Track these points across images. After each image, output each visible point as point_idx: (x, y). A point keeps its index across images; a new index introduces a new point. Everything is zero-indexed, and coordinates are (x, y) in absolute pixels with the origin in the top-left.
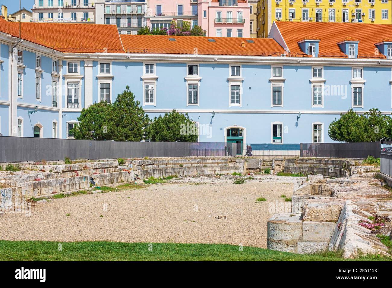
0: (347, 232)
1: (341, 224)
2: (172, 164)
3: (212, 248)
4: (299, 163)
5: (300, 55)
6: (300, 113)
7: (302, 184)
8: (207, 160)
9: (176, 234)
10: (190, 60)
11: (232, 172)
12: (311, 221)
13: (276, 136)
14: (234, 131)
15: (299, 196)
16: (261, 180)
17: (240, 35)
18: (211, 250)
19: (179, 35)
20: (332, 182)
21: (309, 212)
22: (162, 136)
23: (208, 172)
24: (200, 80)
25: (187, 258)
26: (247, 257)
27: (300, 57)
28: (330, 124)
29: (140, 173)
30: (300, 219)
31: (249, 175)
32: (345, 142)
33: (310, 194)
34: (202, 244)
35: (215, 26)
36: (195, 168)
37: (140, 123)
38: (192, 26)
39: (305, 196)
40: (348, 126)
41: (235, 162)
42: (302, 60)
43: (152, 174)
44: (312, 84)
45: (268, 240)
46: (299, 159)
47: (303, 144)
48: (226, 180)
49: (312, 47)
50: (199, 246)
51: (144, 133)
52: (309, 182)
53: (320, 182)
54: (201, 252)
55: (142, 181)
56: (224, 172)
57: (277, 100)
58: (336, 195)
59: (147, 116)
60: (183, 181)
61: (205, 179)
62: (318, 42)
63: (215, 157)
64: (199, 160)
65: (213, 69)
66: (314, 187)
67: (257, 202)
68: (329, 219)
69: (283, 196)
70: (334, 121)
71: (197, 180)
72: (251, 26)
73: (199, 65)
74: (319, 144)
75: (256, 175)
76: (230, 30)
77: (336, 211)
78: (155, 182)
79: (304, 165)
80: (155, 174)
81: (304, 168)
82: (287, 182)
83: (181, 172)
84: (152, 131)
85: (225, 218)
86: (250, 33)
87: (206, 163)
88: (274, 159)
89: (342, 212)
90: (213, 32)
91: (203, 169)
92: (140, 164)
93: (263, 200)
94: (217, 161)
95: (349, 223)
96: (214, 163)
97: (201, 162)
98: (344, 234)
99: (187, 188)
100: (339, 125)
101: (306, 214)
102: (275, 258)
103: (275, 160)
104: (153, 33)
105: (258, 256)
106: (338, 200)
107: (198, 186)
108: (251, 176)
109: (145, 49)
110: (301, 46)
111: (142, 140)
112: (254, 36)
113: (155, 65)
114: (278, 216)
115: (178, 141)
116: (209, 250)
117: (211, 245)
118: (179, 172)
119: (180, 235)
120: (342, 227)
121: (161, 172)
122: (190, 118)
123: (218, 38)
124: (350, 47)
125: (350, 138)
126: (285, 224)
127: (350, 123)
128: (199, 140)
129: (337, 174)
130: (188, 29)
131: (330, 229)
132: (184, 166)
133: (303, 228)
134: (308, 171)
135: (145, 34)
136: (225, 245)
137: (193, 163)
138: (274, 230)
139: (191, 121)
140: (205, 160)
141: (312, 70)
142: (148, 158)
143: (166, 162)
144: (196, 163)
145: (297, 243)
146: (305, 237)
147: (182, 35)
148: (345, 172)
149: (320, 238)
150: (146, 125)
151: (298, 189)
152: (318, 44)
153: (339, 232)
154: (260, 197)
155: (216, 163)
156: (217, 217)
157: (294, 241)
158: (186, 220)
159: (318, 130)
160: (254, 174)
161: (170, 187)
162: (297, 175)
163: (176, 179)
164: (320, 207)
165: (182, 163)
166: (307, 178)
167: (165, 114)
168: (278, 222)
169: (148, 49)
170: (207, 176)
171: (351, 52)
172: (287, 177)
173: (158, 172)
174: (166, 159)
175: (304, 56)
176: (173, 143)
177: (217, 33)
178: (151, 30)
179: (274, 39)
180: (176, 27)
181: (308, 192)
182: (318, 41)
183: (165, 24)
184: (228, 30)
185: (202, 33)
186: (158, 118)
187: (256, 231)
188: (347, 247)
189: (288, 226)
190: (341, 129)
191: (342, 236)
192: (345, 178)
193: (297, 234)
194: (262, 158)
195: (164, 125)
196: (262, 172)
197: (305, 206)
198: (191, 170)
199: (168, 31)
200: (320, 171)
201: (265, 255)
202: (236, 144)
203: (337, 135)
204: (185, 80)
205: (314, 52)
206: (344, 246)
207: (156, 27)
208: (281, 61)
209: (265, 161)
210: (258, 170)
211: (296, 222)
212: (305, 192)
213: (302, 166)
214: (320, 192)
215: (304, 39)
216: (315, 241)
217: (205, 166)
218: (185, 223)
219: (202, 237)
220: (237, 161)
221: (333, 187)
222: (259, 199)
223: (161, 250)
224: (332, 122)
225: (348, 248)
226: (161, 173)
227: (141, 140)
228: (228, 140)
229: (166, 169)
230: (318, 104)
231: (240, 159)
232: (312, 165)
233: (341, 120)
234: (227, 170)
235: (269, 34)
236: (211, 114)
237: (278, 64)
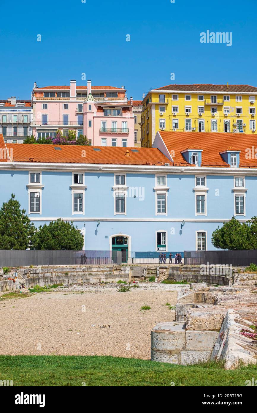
0: (229, 342)
1: (223, 334)
2: (58, 272)
3: (94, 361)
4: (184, 271)
5: (183, 165)
6: (184, 221)
7: (186, 293)
8: (92, 268)
9: (61, 344)
10: (75, 169)
11: (117, 280)
12: (194, 330)
13: (161, 244)
14: (119, 239)
15: (183, 304)
16: (146, 288)
17: (124, 144)
18: (93, 362)
19: (65, 145)
20: (215, 290)
21: (193, 322)
22: (47, 244)
23: (93, 280)
24: (86, 189)
25: (68, 371)
26: (129, 370)
27: (184, 166)
28: (214, 232)
29: (25, 282)
30: (183, 328)
31: (134, 283)
32: (228, 250)
33: (193, 303)
34: (84, 356)
35: (99, 136)
36: (80, 277)
37: (26, 232)
38: (77, 136)
39: (189, 305)
40: (231, 234)
41: (120, 270)
42: (185, 170)
43: (37, 283)
44: (195, 193)
45: (152, 349)
46: (183, 267)
47: (187, 252)
48: (112, 289)
49: (195, 156)
50: (82, 358)
51: (30, 241)
52: (193, 290)
53: (204, 290)
54: (83, 365)
55: (28, 289)
56: (110, 280)
57: (161, 208)
58: (219, 303)
59: (33, 224)
60: (69, 289)
61: (90, 287)
62: (201, 152)
63: (100, 265)
64: (84, 268)
65: (99, 178)
66: (197, 295)
67: (142, 310)
68: (212, 328)
69: (168, 305)
70: (217, 229)
71: (83, 288)
72: (135, 136)
73: (84, 174)
74: (203, 252)
75: (140, 283)
76: (115, 140)
77: (218, 320)
78: (40, 290)
79: (188, 273)
80: (40, 282)
81: (188, 276)
82: (171, 290)
83: (66, 281)
84: (38, 240)
85: (110, 327)
86: (135, 143)
87: (91, 271)
88: (158, 267)
89: (224, 320)
90: (98, 141)
91: (88, 277)
92: (26, 273)
93: (148, 308)
94: (102, 269)
95: (231, 332)
96: (99, 271)
97: (87, 270)
98: (225, 343)
99: (72, 296)
100: (222, 233)
101: (189, 323)
102: (157, 370)
103: (160, 268)
104: (39, 142)
105: (139, 368)
106: (220, 308)
107: (83, 295)
108: (136, 284)
109: (31, 158)
110: (184, 156)
111: (28, 248)
112: (139, 146)
113: (41, 173)
114: (162, 326)
115: (63, 250)
116: (91, 363)
117: (93, 357)
118: (64, 281)
119: (64, 345)
120: (224, 337)
121: (47, 280)
122: (75, 227)
123: (103, 147)
124: (232, 157)
125: (232, 246)
126: (169, 333)
127: (232, 231)
128: (84, 249)
129: (221, 281)
130: (74, 138)
131: (213, 338)
132: (70, 274)
133: (186, 337)
134: (192, 279)
135: (31, 143)
136: (108, 356)
137: (79, 272)
138: (157, 340)
139: (77, 229)
140: (90, 268)
141: (195, 179)
142: (33, 266)
143: (51, 270)
144: (81, 272)
145: (180, 353)
146: (188, 346)
147: (68, 144)
148: (228, 279)
149: (204, 347)
150: (31, 234)
151: (182, 297)
152: (200, 154)
153: (221, 341)
154: (145, 305)
155: (101, 271)
156: (102, 326)
157: (178, 350)
158: (71, 329)
159: (201, 238)
160: (139, 282)
161: (56, 296)
162: (181, 283)
163: (61, 288)
164: (203, 316)
165: (67, 272)
166: (191, 286)
167: (50, 223)
168: (161, 332)
169: (34, 158)
170: (92, 285)
171: (232, 161)
172: (172, 285)
173: (43, 281)
174: (51, 267)
175: (187, 166)
176: (58, 252)
177: (102, 142)
178: (37, 139)
179: (158, 148)
180: (62, 136)
181: (191, 301)
182: (201, 150)
183: (51, 134)
184: (113, 140)
185: (87, 142)
186: (42, 227)
187: (140, 340)
188: (228, 357)
189: (171, 336)
190: (224, 237)
191: (224, 345)
192: (227, 286)
193: (180, 343)
194: (146, 266)
195: (49, 234)
196: (147, 280)
197: (188, 315)
198: (76, 278)
199: (54, 140)
200: (204, 278)
201: (147, 367)
202: (121, 252)
203: (220, 242)
204: (71, 189)
205: (197, 162)
206: (226, 356)
207: (42, 137)
208: (164, 170)
209: (149, 269)
210: (143, 278)
211: (179, 331)
212: (189, 301)
213: (186, 274)
214: (204, 300)
215: (187, 149)
216: (198, 350)
217: (90, 274)
218: (70, 332)
219: (87, 347)
220: (122, 269)
221: (216, 295)
222: (144, 307)
223: (43, 363)
224: (215, 230)
225: (229, 359)
226: (46, 282)
227: (26, 248)
228: (113, 248)
229: (51, 278)
230: (201, 212)
231: (125, 267)
232: (196, 273)
233: (224, 228)
234: (112, 278)
235: (153, 144)
236: (97, 223)
237: (162, 173)
